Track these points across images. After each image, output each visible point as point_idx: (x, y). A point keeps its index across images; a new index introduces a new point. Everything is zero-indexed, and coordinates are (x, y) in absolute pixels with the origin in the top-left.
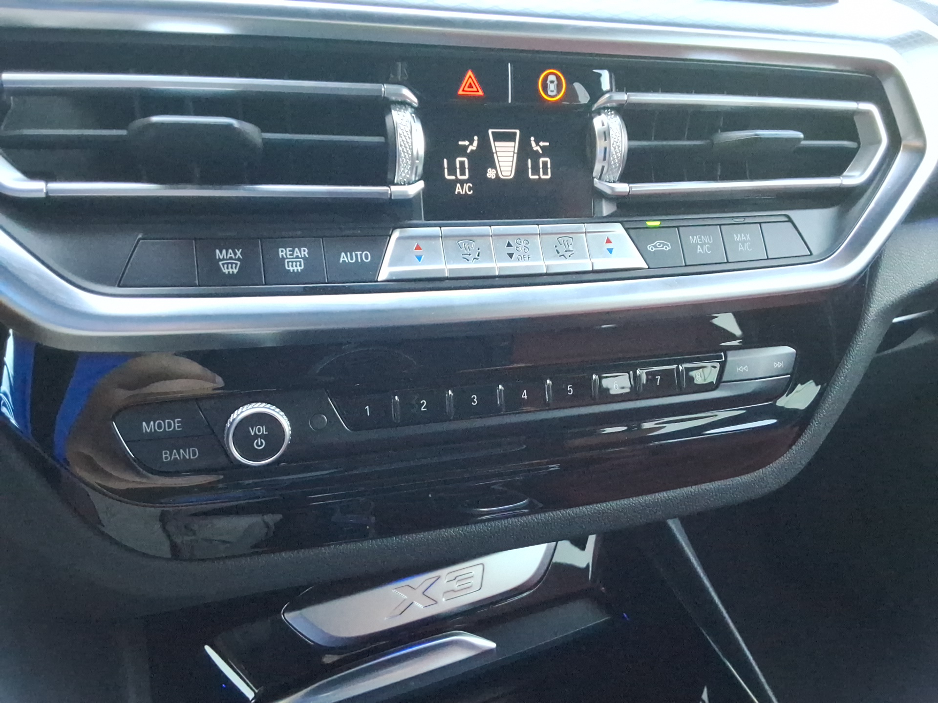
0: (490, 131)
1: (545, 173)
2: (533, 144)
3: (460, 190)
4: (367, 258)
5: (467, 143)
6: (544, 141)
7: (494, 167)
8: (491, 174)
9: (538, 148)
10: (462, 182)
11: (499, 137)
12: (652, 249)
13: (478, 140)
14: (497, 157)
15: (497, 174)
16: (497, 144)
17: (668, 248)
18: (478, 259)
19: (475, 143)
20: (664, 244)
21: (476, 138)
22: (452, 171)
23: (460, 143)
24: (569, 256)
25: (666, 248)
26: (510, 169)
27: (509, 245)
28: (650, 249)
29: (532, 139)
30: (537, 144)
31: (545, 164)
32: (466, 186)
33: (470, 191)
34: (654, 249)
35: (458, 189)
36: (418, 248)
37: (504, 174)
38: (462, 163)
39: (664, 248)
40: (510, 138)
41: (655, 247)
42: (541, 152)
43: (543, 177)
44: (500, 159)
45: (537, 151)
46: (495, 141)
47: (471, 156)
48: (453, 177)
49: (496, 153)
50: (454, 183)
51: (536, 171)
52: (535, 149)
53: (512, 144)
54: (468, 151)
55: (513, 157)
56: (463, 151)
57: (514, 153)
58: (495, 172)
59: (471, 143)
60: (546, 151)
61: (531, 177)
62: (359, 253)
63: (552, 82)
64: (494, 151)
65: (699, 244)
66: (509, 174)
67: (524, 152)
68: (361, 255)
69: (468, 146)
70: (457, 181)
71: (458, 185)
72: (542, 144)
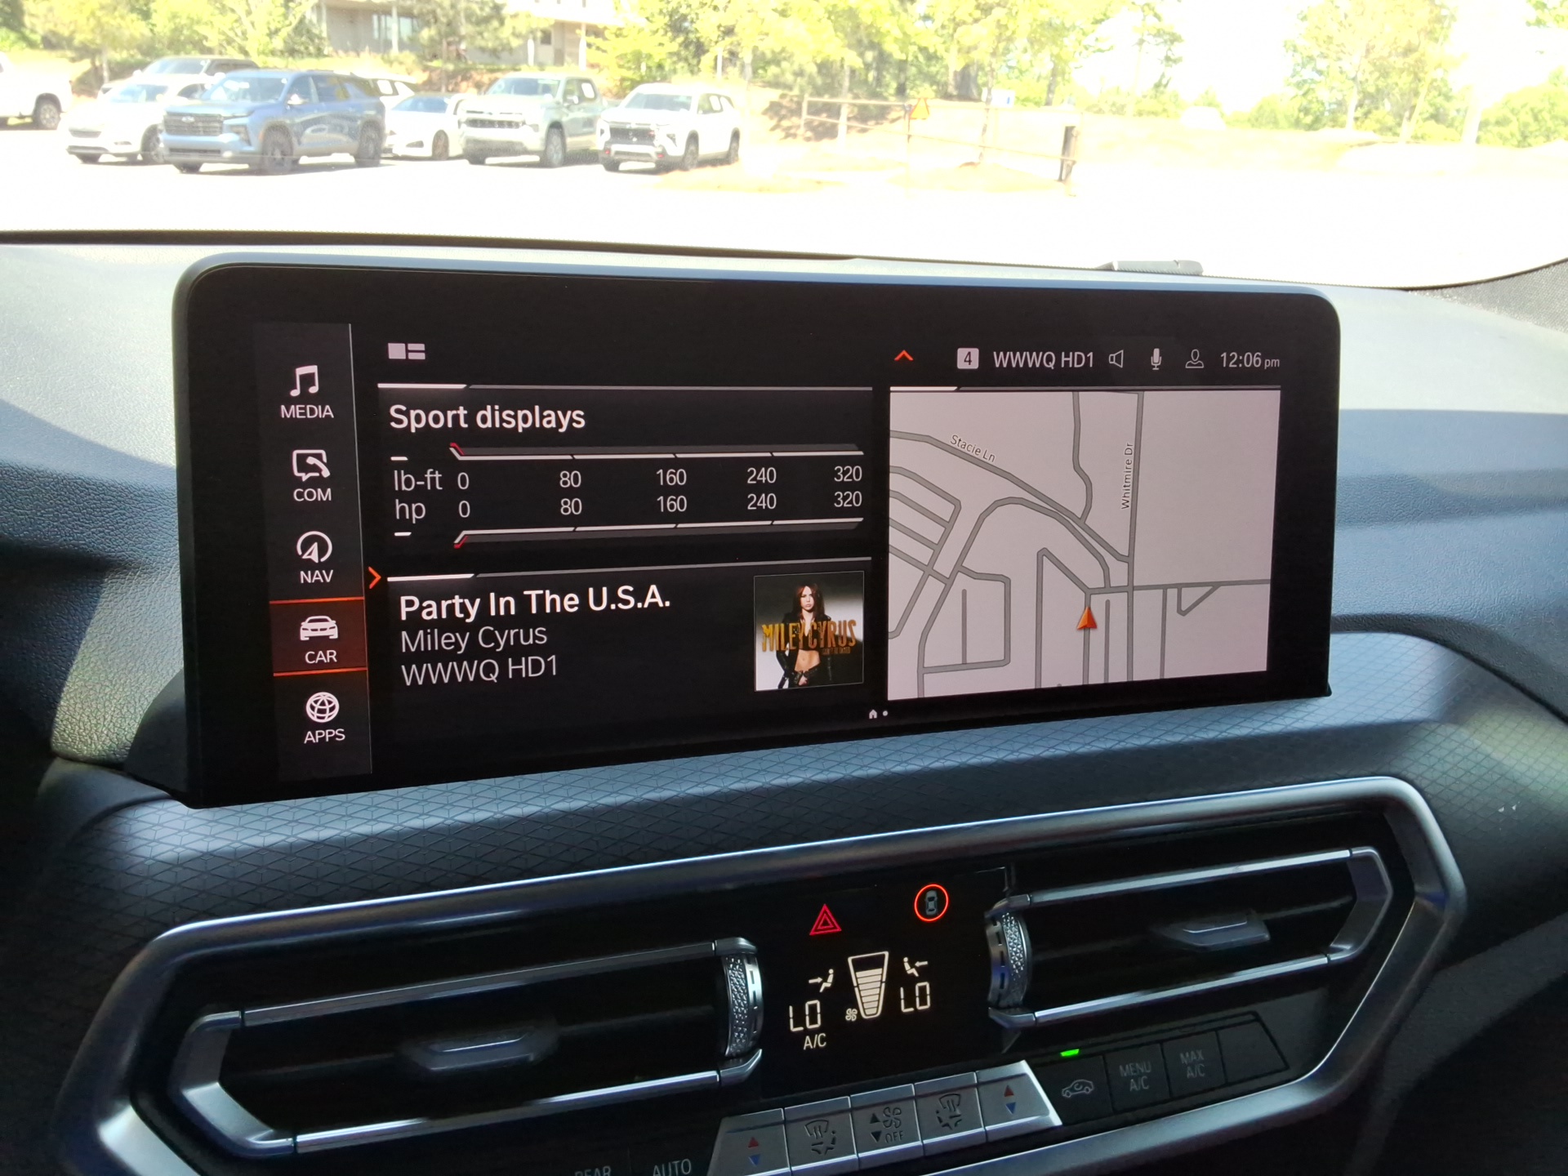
0: (850, 960)
1: (923, 1002)
2: (907, 966)
3: (810, 1044)
4: (686, 1169)
5: (819, 980)
6: (920, 961)
7: (855, 1005)
8: (851, 1015)
9: (914, 971)
10: (812, 1033)
11: (861, 966)
12: (1068, 1094)
13: (834, 973)
14: (860, 991)
15: (859, 1014)
16: (859, 974)
17: (1090, 1090)
18: (832, 1149)
19: (830, 979)
20: (1085, 1085)
21: (831, 971)
22: (800, 1021)
23: (811, 981)
24: (956, 1125)
25: (1087, 1090)
26: (876, 1004)
27: (874, 1120)
28: (1065, 1095)
29: (906, 959)
30: (912, 966)
31: (923, 989)
32: (818, 1038)
33: (822, 1043)
34: (1071, 1094)
35: (808, 1043)
36: (754, 1143)
37: (868, 1012)
38: (813, 1008)
39: (1084, 1091)
40: (876, 963)
41: (1072, 1090)
42: (917, 975)
43: (920, 1008)
44: (863, 994)
45: (912, 974)
46: (856, 971)
47: (825, 998)
48: (801, 1029)
49: (858, 986)
50: (800, 1037)
51: (910, 1002)
52: (909, 972)
53: (879, 971)
54: (822, 990)
55: (880, 988)
56: (814, 992)
57: (882, 982)
58: (856, 1013)
59: (825, 980)
60: (924, 974)
61: (904, 1010)
62: (676, 1162)
63: (931, 899)
64: (855, 984)
65: (1133, 1077)
66: (874, 1011)
67: (896, 980)
68: (679, 1164)
69: (821, 984)
70: (807, 1032)
71: (808, 1038)
72: (918, 964)
